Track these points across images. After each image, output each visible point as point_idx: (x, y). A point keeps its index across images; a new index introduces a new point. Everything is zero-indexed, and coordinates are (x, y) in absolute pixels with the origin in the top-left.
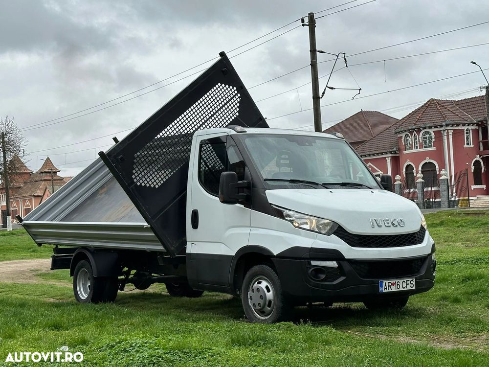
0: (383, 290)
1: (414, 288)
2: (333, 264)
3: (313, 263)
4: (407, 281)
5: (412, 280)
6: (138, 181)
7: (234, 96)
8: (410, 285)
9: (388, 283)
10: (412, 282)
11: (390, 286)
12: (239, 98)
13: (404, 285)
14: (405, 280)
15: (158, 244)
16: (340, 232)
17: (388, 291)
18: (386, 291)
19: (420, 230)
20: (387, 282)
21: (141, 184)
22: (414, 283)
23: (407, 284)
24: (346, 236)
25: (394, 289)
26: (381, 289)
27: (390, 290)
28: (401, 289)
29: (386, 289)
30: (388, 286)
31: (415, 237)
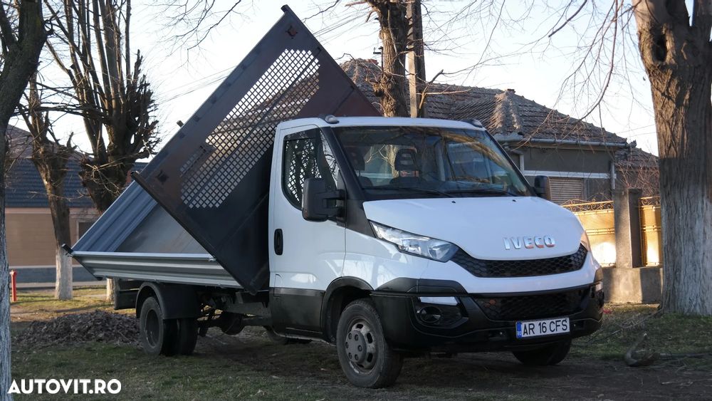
0: (521, 334)
1: (568, 330)
2: (451, 301)
3: (423, 299)
4: (557, 321)
5: (565, 321)
6: (190, 202)
7: (310, 64)
8: (562, 326)
9: (530, 324)
10: (564, 323)
11: (532, 329)
12: (317, 64)
13: (553, 327)
14: (554, 321)
15: (229, 278)
16: (461, 257)
17: (529, 335)
18: (526, 335)
19: (579, 251)
20: (527, 324)
21: (194, 206)
22: (568, 324)
23: (557, 326)
24: (469, 262)
25: (537, 332)
26: (518, 333)
27: (532, 335)
28: (549, 332)
29: (527, 332)
30: (530, 329)
31: (570, 261)
